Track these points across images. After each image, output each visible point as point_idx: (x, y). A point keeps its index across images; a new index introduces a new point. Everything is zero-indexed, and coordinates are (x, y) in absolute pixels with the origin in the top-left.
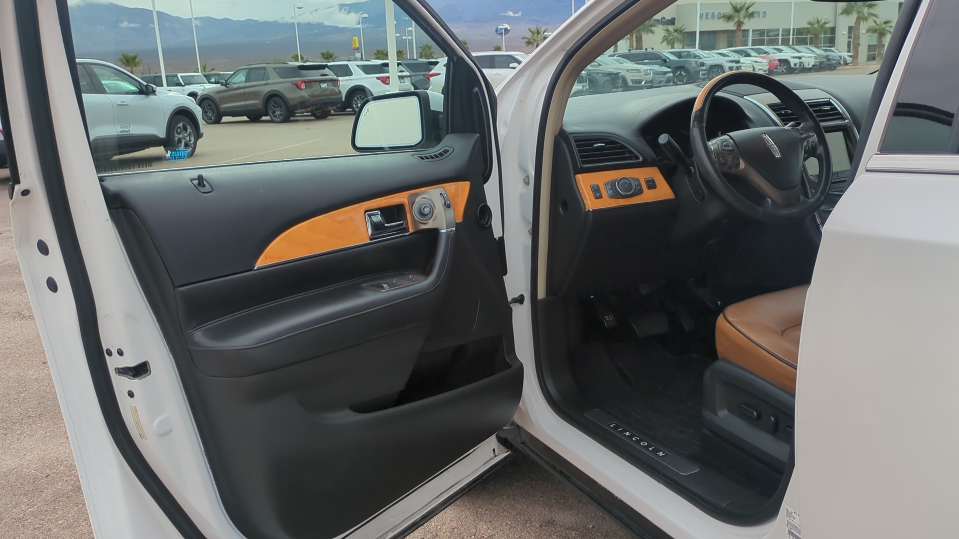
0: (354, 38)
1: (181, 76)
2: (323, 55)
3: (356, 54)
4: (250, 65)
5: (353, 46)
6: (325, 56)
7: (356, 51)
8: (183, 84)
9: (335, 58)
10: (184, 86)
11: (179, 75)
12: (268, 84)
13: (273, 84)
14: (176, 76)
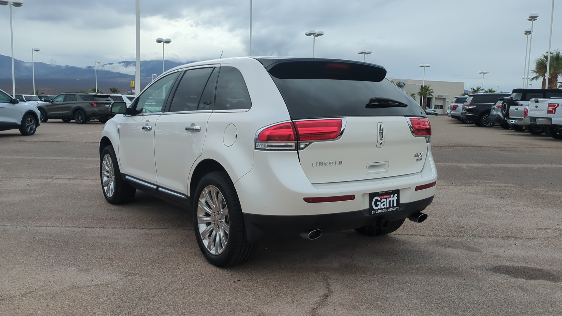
0: (132, 81)
1: (24, 96)
2: (111, 89)
3: (132, 90)
4: (67, 93)
5: (131, 86)
6: (113, 90)
7: (132, 89)
8: (25, 100)
9: (118, 92)
10: (25, 101)
11: (23, 95)
12: (76, 103)
13: (78, 103)
14: (22, 96)
